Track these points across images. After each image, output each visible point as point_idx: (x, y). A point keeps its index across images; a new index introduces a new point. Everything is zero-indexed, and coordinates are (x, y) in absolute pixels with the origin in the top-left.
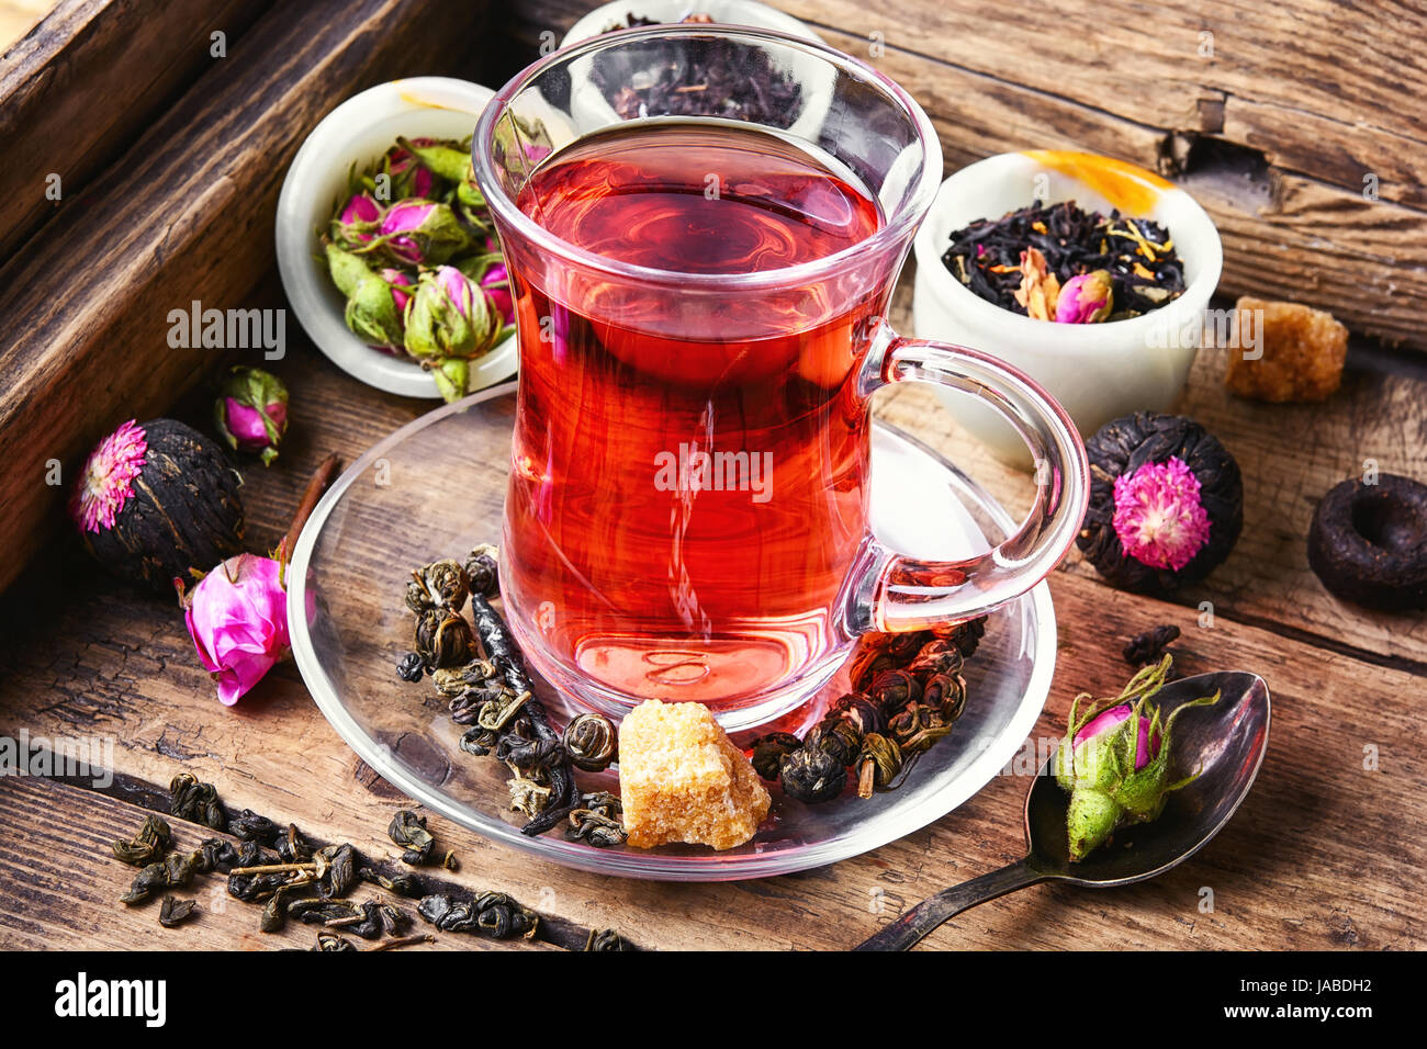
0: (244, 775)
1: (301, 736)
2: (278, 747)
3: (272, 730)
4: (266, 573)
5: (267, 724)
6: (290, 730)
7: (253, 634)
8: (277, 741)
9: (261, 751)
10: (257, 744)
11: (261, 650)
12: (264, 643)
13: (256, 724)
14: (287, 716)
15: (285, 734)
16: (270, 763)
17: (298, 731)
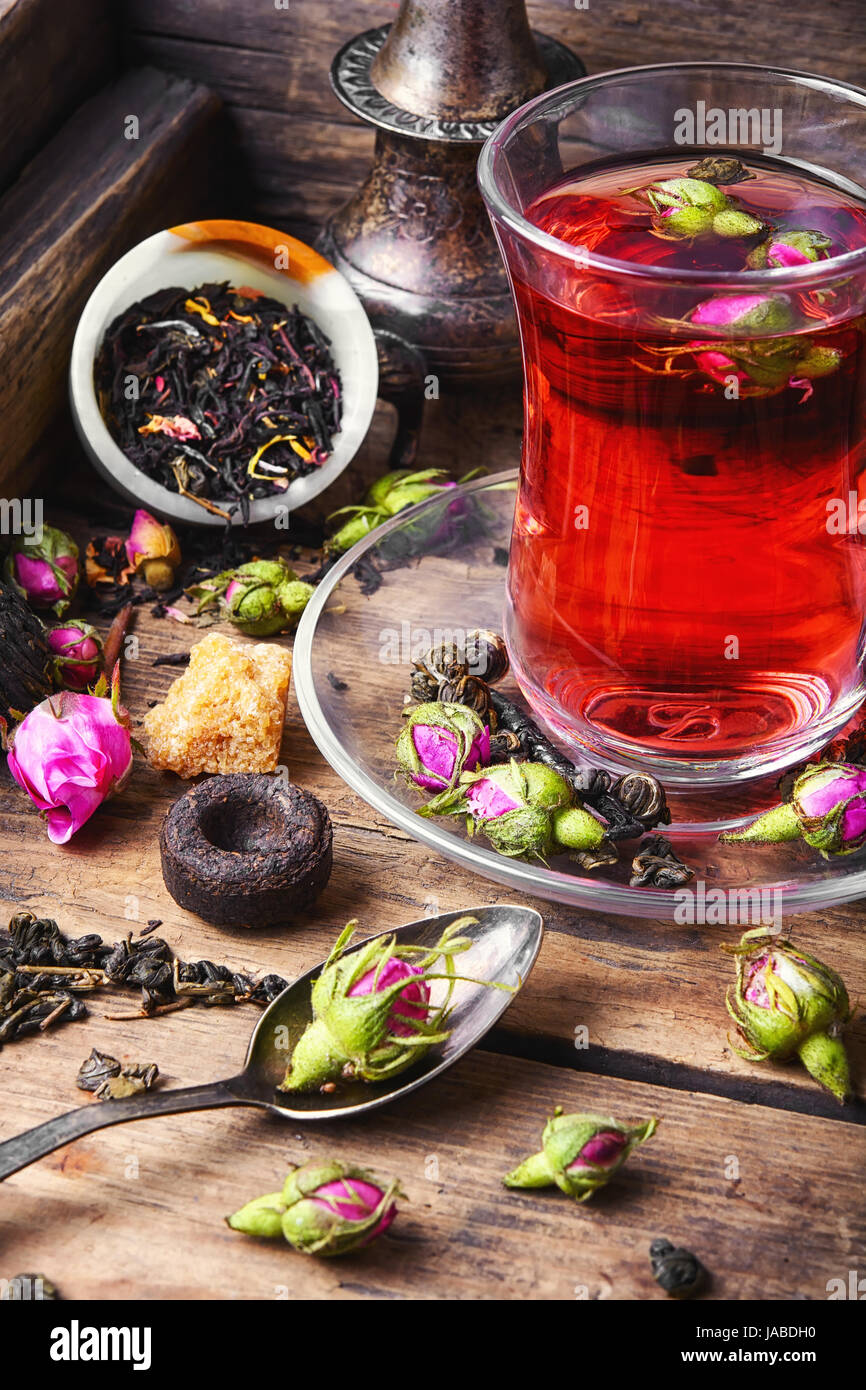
0: (85, 909)
1: (137, 867)
2: (116, 880)
3: (107, 865)
4: (90, 707)
5: (100, 859)
6: (125, 863)
7: (84, 767)
8: (114, 874)
9: (99, 885)
10: (92, 879)
11: (91, 783)
12: (96, 775)
13: (89, 860)
14: (121, 850)
15: (121, 867)
16: (110, 895)
17: (134, 862)
